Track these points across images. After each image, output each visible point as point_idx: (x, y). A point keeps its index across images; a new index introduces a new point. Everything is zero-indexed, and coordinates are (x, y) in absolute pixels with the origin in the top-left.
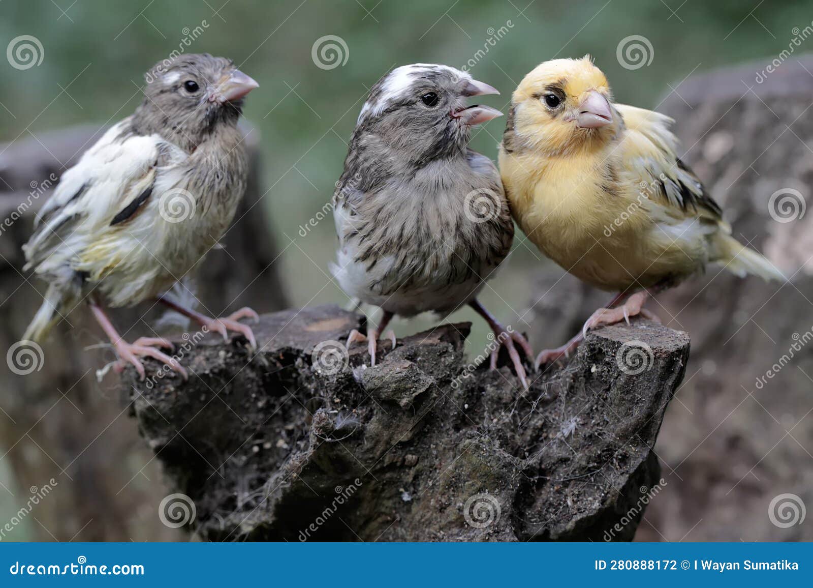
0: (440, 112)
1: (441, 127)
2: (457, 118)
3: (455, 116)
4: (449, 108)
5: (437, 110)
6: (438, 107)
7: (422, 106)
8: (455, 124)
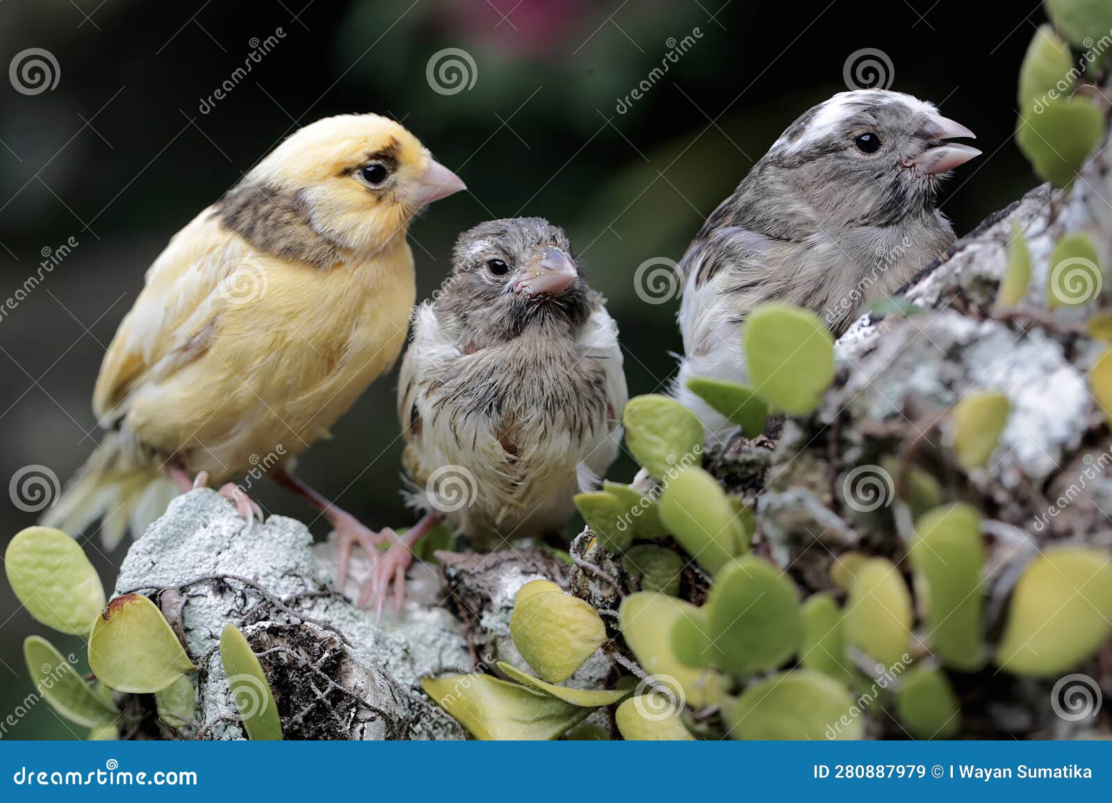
0: (884, 162)
1: (888, 180)
2: (911, 167)
3: (908, 165)
4: (898, 156)
5: (879, 159)
6: (879, 154)
7: (854, 153)
8: (909, 175)
